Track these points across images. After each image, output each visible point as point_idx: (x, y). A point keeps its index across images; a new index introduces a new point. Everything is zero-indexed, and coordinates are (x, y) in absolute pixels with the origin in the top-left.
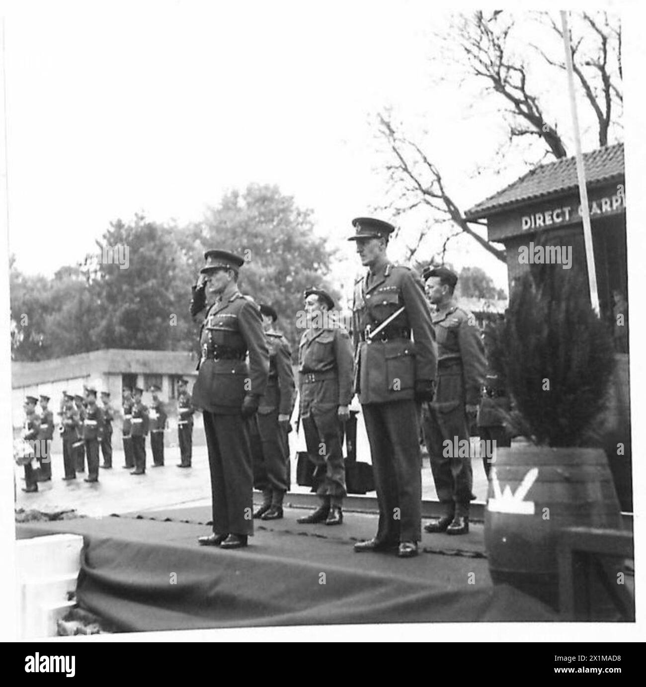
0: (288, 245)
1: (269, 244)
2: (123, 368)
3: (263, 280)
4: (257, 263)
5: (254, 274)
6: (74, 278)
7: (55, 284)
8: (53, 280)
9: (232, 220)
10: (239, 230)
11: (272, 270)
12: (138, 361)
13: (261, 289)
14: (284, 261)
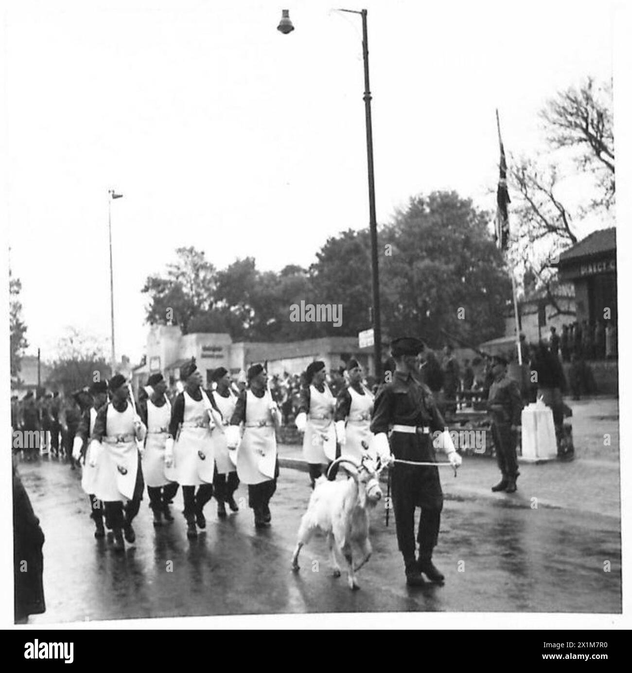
0: (467, 243)
1: (449, 244)
2: (341, 349)
3: (445, 275)
4: (440, 260)
5: (438, 270)
6: (296, 274)
7: (282, 279)
8: (280, 277)
9: (419, 226)
10: (425, 235)
11: (452, 267)
12: (350, 345)
13: (444, 281)
14: (463, 257)
